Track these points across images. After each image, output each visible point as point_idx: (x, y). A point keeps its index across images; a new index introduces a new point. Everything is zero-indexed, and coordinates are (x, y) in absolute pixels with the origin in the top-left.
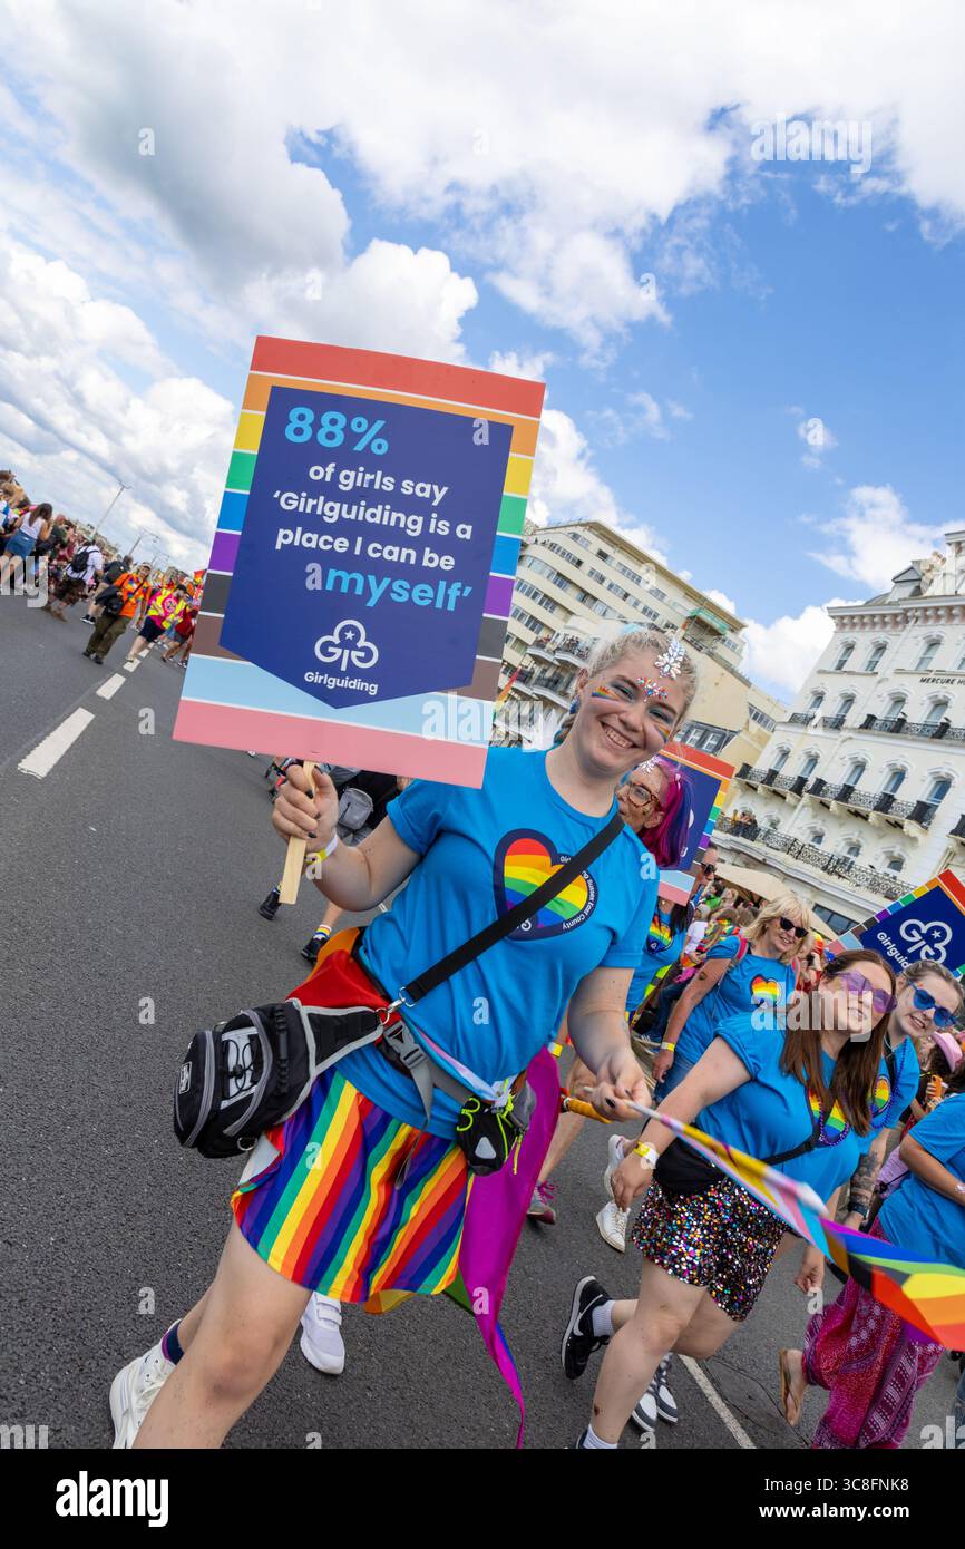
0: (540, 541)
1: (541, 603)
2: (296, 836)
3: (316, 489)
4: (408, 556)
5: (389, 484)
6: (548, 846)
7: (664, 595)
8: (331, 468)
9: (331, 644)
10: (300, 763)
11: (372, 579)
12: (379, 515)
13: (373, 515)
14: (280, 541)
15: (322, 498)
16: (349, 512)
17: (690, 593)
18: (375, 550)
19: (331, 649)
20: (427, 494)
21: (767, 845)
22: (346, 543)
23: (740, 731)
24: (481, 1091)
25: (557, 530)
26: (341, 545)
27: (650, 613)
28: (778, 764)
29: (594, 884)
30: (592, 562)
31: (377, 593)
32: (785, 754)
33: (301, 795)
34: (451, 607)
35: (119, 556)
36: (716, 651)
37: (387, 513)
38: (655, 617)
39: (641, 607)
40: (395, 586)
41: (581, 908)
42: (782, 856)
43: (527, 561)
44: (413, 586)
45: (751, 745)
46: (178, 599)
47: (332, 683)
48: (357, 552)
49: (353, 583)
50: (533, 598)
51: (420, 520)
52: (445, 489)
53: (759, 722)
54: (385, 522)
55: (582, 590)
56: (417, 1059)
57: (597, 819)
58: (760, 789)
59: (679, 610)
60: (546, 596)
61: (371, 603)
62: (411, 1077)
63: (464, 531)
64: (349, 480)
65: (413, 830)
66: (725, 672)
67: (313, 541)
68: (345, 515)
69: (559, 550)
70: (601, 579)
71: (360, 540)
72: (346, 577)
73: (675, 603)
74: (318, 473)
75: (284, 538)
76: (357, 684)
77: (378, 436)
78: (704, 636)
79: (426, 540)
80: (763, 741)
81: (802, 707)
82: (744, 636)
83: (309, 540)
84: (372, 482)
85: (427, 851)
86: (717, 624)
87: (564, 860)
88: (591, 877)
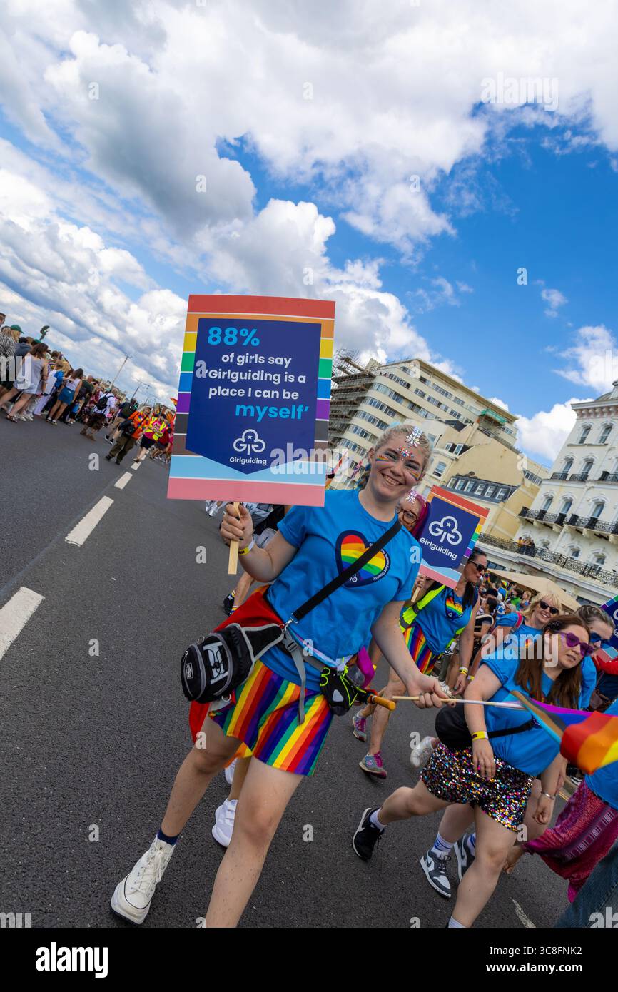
0: (383, 373)
1: (385, 412)
2: (233, 540)
3: (226, 367)
4: (275, 394)
5: (262, 360)
6: (362, 538)
7: (463, 403)
8: (232, 355)
9: (241, 442)
10: (232, 503)
11: (258, 408)
12: (258, 376)
13: (256, 376)
14: (211, 394)
15: (229, 371)
16: (243, 376)
17: (480, 400)
18: (258, 393)
19: (241, 445)
20: (281, 363)
21: (543, 559)
22: (244, 392)
23: (519, 486)
24: (329, 663)
25: (394, 366)
26: (241, 393)
27: (455, 414)
28: (546, 506)
29: (388, 556)
30: (416, 385)
31: (261, 414)
32: (550, 500)
33: (234, 519)
34: (299, 417)
35: (127, 399)
36: (499, 436)
37: (262, 374)
38: (459, 416)
39: (449, 411)
40: (270, 410)
41: (382, 568)
42: (553, 566)
43: (376, 387)
44: (279, 408)
45: (527, 494)
46: (161, 423)
47: (244, 462)
48: (250, 395)
49: (249, 411)
50: (381, 409)
51: (279, 376)
52: (290, 359)
53: (530, 479)
54: (262, 379)
55: (412, 402)
56: (293, 648)
57: (387, 523)
58: (535, 523)
59: (474, 411)
60: (388, 407)
61: (259, 420)
62: (291, 657)
63: (302, 379)
64: (241, 361)
65: (293, 536)
66: (506, 448)
67: (227, 392)
68: (242, 378)
69: (395, 378)
70: (423, 395)
71: (250, 389)
72: (245, 408)
73: (471, 407)
74: (226, 358)
75: (212, 392)
76: (256, 461)
77: (254, 337)
78: (491, 427)
79: (284, 385)
80: (535, 492)
81: (559, 469)
82: (516, 425)
83: (225, 392)
84: (253, 360)
85: (301, 545)
86: (498, 419)
87: (371, 545)
88: (386, 553)
